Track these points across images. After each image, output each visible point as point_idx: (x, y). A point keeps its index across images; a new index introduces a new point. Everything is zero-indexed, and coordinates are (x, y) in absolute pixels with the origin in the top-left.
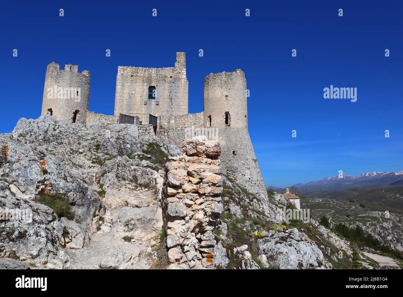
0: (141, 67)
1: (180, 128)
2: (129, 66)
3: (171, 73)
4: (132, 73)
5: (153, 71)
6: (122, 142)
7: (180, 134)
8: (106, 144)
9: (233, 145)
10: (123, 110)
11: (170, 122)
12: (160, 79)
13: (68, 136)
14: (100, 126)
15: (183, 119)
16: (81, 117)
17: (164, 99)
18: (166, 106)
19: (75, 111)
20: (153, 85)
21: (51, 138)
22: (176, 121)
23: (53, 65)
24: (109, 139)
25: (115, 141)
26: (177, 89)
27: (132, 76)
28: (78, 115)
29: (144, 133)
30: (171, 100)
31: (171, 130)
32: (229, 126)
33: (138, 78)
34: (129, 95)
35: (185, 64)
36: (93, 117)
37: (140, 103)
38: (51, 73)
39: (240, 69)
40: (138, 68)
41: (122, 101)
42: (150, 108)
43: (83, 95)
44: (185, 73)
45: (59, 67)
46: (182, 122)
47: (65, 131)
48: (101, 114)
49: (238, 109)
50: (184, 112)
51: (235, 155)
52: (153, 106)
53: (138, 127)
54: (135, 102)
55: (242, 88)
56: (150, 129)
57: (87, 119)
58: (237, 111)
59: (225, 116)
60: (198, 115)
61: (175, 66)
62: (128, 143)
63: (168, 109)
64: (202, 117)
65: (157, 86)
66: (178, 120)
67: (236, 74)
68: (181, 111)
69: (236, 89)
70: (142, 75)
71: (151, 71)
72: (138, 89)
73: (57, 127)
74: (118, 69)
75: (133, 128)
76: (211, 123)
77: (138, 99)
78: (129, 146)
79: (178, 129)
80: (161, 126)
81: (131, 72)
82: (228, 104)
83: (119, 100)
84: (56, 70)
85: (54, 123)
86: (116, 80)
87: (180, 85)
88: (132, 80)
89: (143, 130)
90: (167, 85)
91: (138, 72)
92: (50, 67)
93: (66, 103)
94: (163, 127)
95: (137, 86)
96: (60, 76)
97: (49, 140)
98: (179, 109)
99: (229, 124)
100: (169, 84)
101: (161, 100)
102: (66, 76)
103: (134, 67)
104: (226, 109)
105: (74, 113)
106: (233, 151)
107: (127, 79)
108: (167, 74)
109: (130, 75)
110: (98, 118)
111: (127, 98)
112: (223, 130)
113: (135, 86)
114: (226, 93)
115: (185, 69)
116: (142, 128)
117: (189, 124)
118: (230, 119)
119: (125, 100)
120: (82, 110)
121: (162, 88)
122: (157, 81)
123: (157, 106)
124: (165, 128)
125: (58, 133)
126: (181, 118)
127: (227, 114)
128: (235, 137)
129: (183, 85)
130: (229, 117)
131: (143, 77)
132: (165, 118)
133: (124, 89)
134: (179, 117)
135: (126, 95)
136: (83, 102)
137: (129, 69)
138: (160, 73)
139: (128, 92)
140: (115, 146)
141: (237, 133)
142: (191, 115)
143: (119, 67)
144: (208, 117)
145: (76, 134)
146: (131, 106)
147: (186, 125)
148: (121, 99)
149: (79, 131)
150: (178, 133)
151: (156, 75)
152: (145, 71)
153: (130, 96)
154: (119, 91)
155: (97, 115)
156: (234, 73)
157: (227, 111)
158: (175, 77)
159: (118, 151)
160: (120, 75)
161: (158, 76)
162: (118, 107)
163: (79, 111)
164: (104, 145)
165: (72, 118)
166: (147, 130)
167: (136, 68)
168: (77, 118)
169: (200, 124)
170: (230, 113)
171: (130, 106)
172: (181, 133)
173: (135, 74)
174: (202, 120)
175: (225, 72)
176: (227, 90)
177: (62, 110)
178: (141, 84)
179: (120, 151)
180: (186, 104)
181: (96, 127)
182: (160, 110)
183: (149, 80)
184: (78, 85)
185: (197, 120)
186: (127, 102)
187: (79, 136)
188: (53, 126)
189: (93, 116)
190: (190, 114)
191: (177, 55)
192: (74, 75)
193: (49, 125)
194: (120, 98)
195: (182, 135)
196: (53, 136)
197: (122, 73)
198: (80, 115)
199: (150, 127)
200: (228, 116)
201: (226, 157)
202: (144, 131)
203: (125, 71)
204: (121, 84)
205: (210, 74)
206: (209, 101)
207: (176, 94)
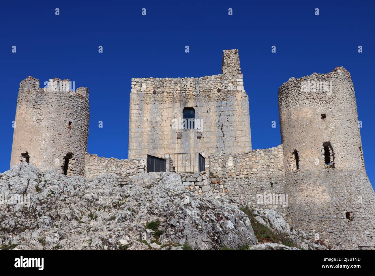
0: (168, 77)
1: (243, 176)
2: (149, 77)
3: (219, 84)
4: (154, 88)
5: (189, 82)
6: (214, 217)
7: (245, 186)
8: (178, 222)
9: (345, 201)
10: (142, 149)
11: (227, 166)
12: (201, 95)
13: (67, 201)
14: (115, 178)
15: (247, 159)
16: (77, 164)
17: (210, 127)
18: (214, 139)
19: (67, 155)
20: (189, 105)
21: (39, 208)
22: (235, 162)
23: (29, 82)
24: (182, 209)
25: (198, 215)
26: (230, 110)
27: (154, 93)
28: (71, 161)
29: (192, 188)
30: (221, 129)
31: (228, 179)
32: (333, 166)
33: (165, 95)
34: (152, 124)
35: (240, 69)
36: (96, 164)
37: (169, 137)
38: (25, 94)
39: (342, 67)
40: (163, 79)
41: (141, 135)
42: (188, 144)
43: (79, 127)
44: (242, 83)
45: (39, 84)
46: (246, 165)
47: (61, 191)
48: (108, 159)
49: (347, 136)
50: (245, 147)
51: (352, 220)
52: (192, 141)
53: (182, 177)
54: (162, 136)
55: (350, 99)
56: (203, 180)
57: (87, 167)
58: (345, 140)
59: (324, 151)
60: (273, 152)
61: (224, 73)
62: (227, 218)
63: (218, 144)
64: (281, 154)
65: (197, 106)
66: (239, 160)
67: (336, 76)
68: (240, 146)
69: (340, 102)
70: (171, 90)
71: (185, 83)
72: (166, 114)
73: (43, 183)
74: (132, 83)
75: (173, 179)
76: (299, 163)
77: (167, 129)
78: (232, 223)
79: (241, 176)
80: (211, 173)
81: (154, 86)
82: (326, 129)
83: (136, 132)
84: (35, 90)
85: (36, 177)
86: (129, 101)
87: (235, 103)
88: (155, 99)
89: (191, 182)
90: (213, 104)
91: (165, 85)
92: (24, 85)
93: (52, 142)
94: (215, 175)
95: (164, 109)
96: (42, 98)
97: (35, 212)
98: (235, 144)
99: (331, 164)
100: (216, 103)
101: (205, 130)
102: (51, 97)
103: (157, 79)
104: (325, 138)
105: (65, 158)
106: (345, 212)
107: (148, 99)
108: (213, 87)
109: (151, 92)
110: (104, 164)
111: (149, 129)
112: (323, 174)
113: (161, 109)
114: (321, 110)
115: (241, 76)
116: (188, 179)
117: (259, 167)
118: (333, 155)
119: (145, 133)
120: (77, 153)
121: (205, 109)
122: (196, 98)
123: (199, 139)
124: (218, 176)
125: (48, 196)
126: (244, 157)
127: (327, 146)
128: (346, 187)
129: (240, 103)
130: (331, 152)
131: (173, 93)
132: (217, 158)
133: (142, 115)
134: (240, 156)
135: (146, 125)
136: (78, 139)
137: (149, 82)
138: (201, 85)
139: (149, 119)
140: (200, 227)
141: (349, 178)
142: (262, 152)
143: (133, 79)
144: (292, 154)
145: (81, 196)
146: (156, 142)
147: (254, 170)
148: (138, 132)
149: (85, 190)
150: (242, 184)
151: (194, 89)
152: (175, 83)
153: (154, 125)
154: (135, 118)
155: (102, 159)
156: (333, 74)
157: (328, 141)
158: (226, 90)
159: (210, 240)
160: (135, 92)
161: (197, 90)
162: (135, 145)
163: (73, 154)
164: (172, 226)
165: (61, 166)
166: (197, 181)
167: (161, 79)
168: (70, 165)
169: (279, 166)
170: (333, 144)
171: (153, 141)
172: (246, 183)
173: (159, 90)
174: (281, 159)
175: (316, 73)
176: (322, 105)
177: (45, 154)
178: (171, 105)
179: (216, 238)
180: (247, 135)
181: (108, 180)
182: (203, 146)
183: (183, 97)
184: (70, 111)
185: (272, 161)
186: (150, 135)
187: (88, 200)
188: (35, 183)
189: (96, 161)
190: (259, 150)
191: (225, 55)
192: (64, 95)
193: (29, 180)
194: (136, 130)
195: (249, 187)
196: (41, 204)
197: (138, 88)
198: (74, 161)
199: (203, 176)
200: (330, 149)
201: (334, 225)
202: (193, 183)
203: (143, 85)
204: (137, 106)
205: (290, 79)
206: (292, 125)
207: (229, 118)
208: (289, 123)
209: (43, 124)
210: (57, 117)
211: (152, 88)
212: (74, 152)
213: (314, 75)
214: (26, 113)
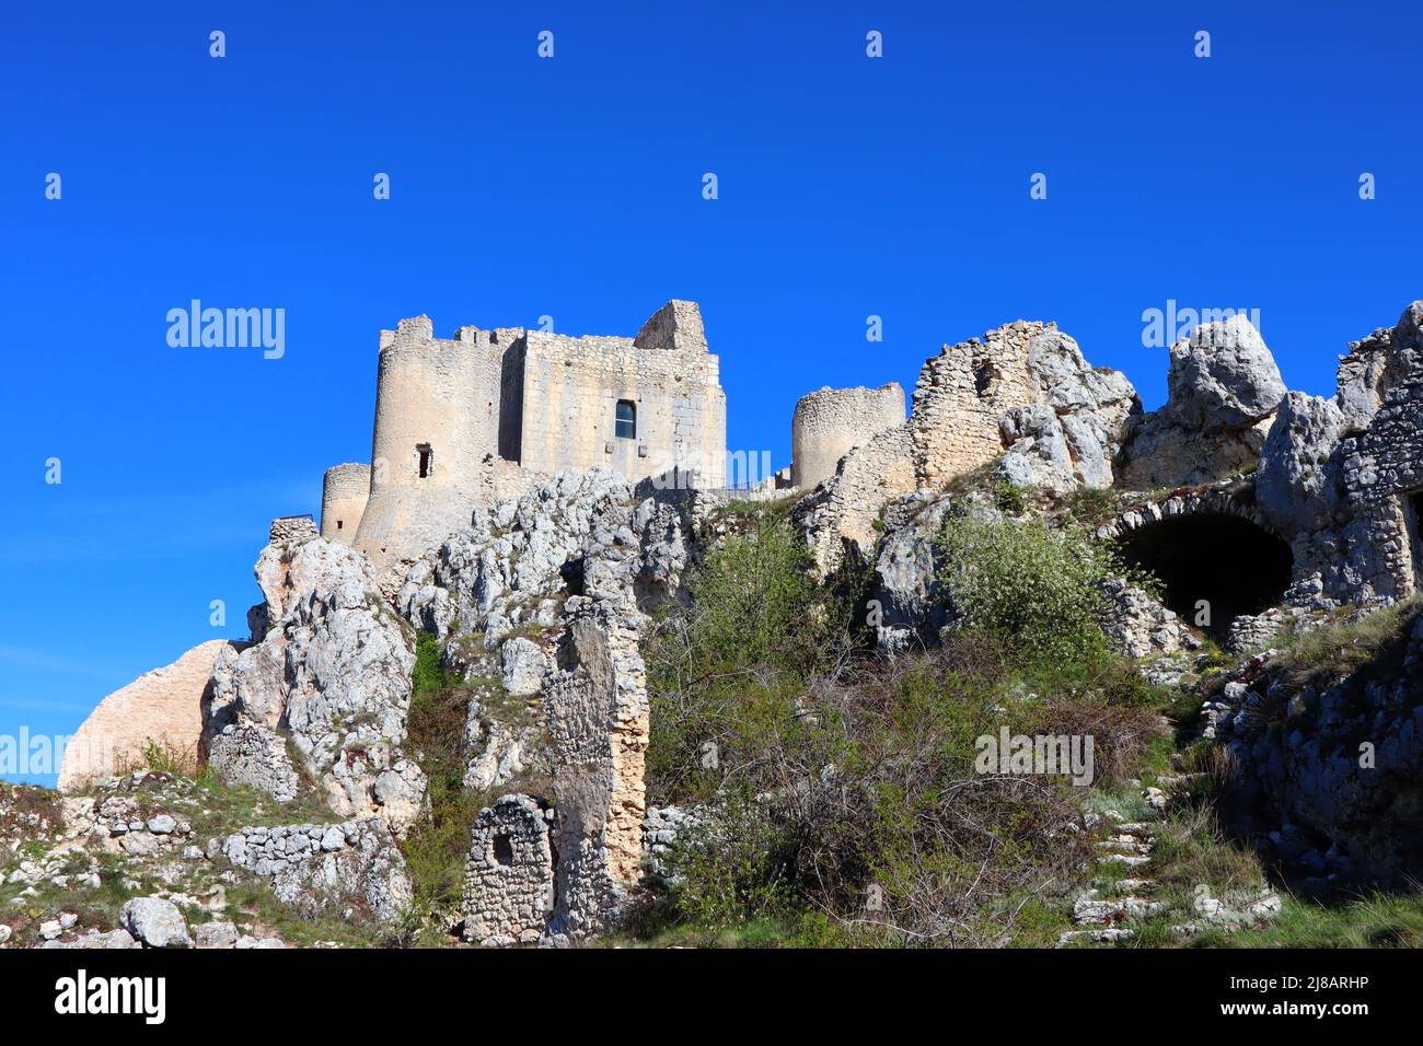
2: (558, 334)
3: (678, 367)
4: (568, 355)
5: (628, 356)
10: (544, 462)
12: (649, 382)
17: (661, 441)
19: (486, 456)
20: (628, 396)
23: (422, 323)
26: (694, 415)
27: (568, 364)
30: (679, 446)
33: (587, 371)
34: (563, 420)
35: (705, 343)
37: (592, 447)
40: (584, 341)
41: (544, 436)
42: (624, 465)
44: (717, 372)
52: (630, 460)
54: (579, 444)
57: (500, 481)
61: (678, 346)
65: (641, 401)
70: (596, 363)
71: (621, 354)
72: (588, 406)
74: (530, 339)
77: (589, 434)
81: (567, 351)
83: (535, 431)
87: (704, 406)
88: (569, 375)
90: (667, 402)
91: (586, 353)
93: (468, 432)
95: (585, 397)
96: (450, 357)
100: (673, 399)
101: (651, 445)
102: (466, 358)
103: (573, 339)
105: (484, 461)
107: (556, 374)
108: (668, 370)
109: (563, 362)
111: (558, 429)
113: (579, 395)
115: (715, 359)
119: (550, 435)
121: (654, 408)
122: (640, 386)
123: (641, 459)
129: (711, 405)
131: (601, 371)
133: (546, 401)
135: (552, 419)
136: (495, 433)
137: (559, 343)
138: (648, 364)
139: (559, 411)
143: (531, 333)
146: (569, 452)
148: (538, 431)
151: (636, 368)
153: (566, 423)
154: (534, 405)
156: (885, 392)
158: (690, 379)
160: (534, 358)
161: (641, 372)
163: (491, 457)
173: (575, 360)
175: (863, 387)
177: (458, 449)
178: (597, 392)
183: (618, 381)
184: (490, 384)
186: (558, 440)
191: (676, 310)
192: (483, 357)
194: (535, 426)
197: (540, 351)
203: (548, 347)
204: (537, 384)
205: (823, 389)
206: (819, 460)
207: (693, 430)
208: (815, 456)
209: (454, 401)
210: (474, 393)
211: (563, 355)
212: (492, 453)
213: (861, 389)
214: (422, 378)
